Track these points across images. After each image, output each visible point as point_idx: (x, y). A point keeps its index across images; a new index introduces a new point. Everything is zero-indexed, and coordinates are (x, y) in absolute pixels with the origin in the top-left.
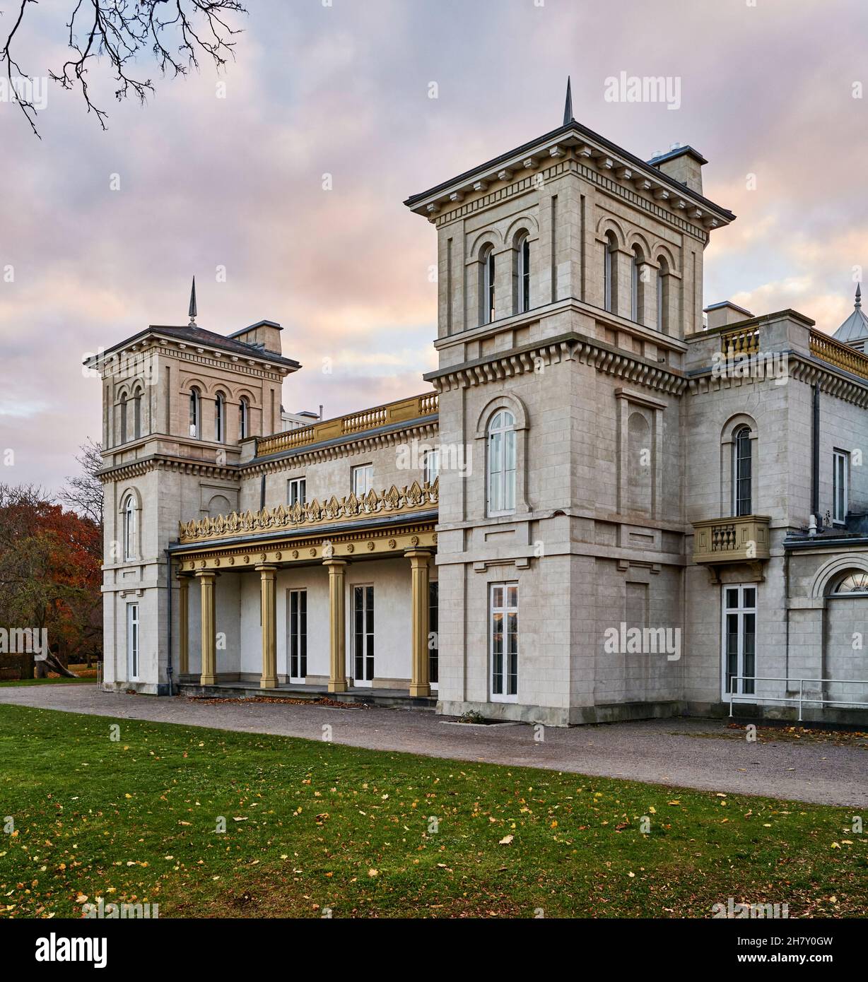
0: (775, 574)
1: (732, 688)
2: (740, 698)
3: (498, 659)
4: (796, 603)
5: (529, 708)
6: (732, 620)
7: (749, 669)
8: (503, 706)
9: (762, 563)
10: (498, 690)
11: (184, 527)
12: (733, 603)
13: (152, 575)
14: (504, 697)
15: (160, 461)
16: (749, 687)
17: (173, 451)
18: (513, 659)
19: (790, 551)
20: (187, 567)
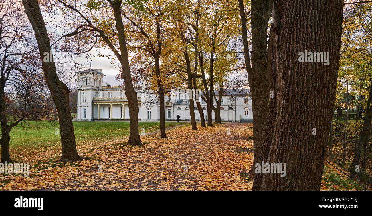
0: (172, 107)
1: (168, 118)
2: (169, 119)
3: (149, 115)
4: (174, 110)
5: (152, 120)
6: (168, 112)
7: (170, 116)
8: (150, 120)
9: (171, 106)
10: (149, 118)
11: (94, 98)
12: (168, 110)
13: (90, 104)
14: (149, 119)
15: (92, 89)
16: (170, 118)
17: (93, 88)
18: (150, 115)
19: (174, 105)
20: (95, 103)
